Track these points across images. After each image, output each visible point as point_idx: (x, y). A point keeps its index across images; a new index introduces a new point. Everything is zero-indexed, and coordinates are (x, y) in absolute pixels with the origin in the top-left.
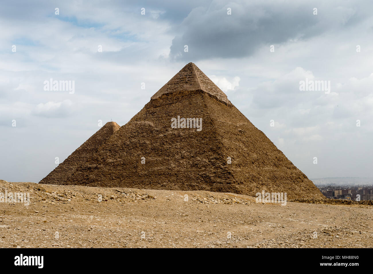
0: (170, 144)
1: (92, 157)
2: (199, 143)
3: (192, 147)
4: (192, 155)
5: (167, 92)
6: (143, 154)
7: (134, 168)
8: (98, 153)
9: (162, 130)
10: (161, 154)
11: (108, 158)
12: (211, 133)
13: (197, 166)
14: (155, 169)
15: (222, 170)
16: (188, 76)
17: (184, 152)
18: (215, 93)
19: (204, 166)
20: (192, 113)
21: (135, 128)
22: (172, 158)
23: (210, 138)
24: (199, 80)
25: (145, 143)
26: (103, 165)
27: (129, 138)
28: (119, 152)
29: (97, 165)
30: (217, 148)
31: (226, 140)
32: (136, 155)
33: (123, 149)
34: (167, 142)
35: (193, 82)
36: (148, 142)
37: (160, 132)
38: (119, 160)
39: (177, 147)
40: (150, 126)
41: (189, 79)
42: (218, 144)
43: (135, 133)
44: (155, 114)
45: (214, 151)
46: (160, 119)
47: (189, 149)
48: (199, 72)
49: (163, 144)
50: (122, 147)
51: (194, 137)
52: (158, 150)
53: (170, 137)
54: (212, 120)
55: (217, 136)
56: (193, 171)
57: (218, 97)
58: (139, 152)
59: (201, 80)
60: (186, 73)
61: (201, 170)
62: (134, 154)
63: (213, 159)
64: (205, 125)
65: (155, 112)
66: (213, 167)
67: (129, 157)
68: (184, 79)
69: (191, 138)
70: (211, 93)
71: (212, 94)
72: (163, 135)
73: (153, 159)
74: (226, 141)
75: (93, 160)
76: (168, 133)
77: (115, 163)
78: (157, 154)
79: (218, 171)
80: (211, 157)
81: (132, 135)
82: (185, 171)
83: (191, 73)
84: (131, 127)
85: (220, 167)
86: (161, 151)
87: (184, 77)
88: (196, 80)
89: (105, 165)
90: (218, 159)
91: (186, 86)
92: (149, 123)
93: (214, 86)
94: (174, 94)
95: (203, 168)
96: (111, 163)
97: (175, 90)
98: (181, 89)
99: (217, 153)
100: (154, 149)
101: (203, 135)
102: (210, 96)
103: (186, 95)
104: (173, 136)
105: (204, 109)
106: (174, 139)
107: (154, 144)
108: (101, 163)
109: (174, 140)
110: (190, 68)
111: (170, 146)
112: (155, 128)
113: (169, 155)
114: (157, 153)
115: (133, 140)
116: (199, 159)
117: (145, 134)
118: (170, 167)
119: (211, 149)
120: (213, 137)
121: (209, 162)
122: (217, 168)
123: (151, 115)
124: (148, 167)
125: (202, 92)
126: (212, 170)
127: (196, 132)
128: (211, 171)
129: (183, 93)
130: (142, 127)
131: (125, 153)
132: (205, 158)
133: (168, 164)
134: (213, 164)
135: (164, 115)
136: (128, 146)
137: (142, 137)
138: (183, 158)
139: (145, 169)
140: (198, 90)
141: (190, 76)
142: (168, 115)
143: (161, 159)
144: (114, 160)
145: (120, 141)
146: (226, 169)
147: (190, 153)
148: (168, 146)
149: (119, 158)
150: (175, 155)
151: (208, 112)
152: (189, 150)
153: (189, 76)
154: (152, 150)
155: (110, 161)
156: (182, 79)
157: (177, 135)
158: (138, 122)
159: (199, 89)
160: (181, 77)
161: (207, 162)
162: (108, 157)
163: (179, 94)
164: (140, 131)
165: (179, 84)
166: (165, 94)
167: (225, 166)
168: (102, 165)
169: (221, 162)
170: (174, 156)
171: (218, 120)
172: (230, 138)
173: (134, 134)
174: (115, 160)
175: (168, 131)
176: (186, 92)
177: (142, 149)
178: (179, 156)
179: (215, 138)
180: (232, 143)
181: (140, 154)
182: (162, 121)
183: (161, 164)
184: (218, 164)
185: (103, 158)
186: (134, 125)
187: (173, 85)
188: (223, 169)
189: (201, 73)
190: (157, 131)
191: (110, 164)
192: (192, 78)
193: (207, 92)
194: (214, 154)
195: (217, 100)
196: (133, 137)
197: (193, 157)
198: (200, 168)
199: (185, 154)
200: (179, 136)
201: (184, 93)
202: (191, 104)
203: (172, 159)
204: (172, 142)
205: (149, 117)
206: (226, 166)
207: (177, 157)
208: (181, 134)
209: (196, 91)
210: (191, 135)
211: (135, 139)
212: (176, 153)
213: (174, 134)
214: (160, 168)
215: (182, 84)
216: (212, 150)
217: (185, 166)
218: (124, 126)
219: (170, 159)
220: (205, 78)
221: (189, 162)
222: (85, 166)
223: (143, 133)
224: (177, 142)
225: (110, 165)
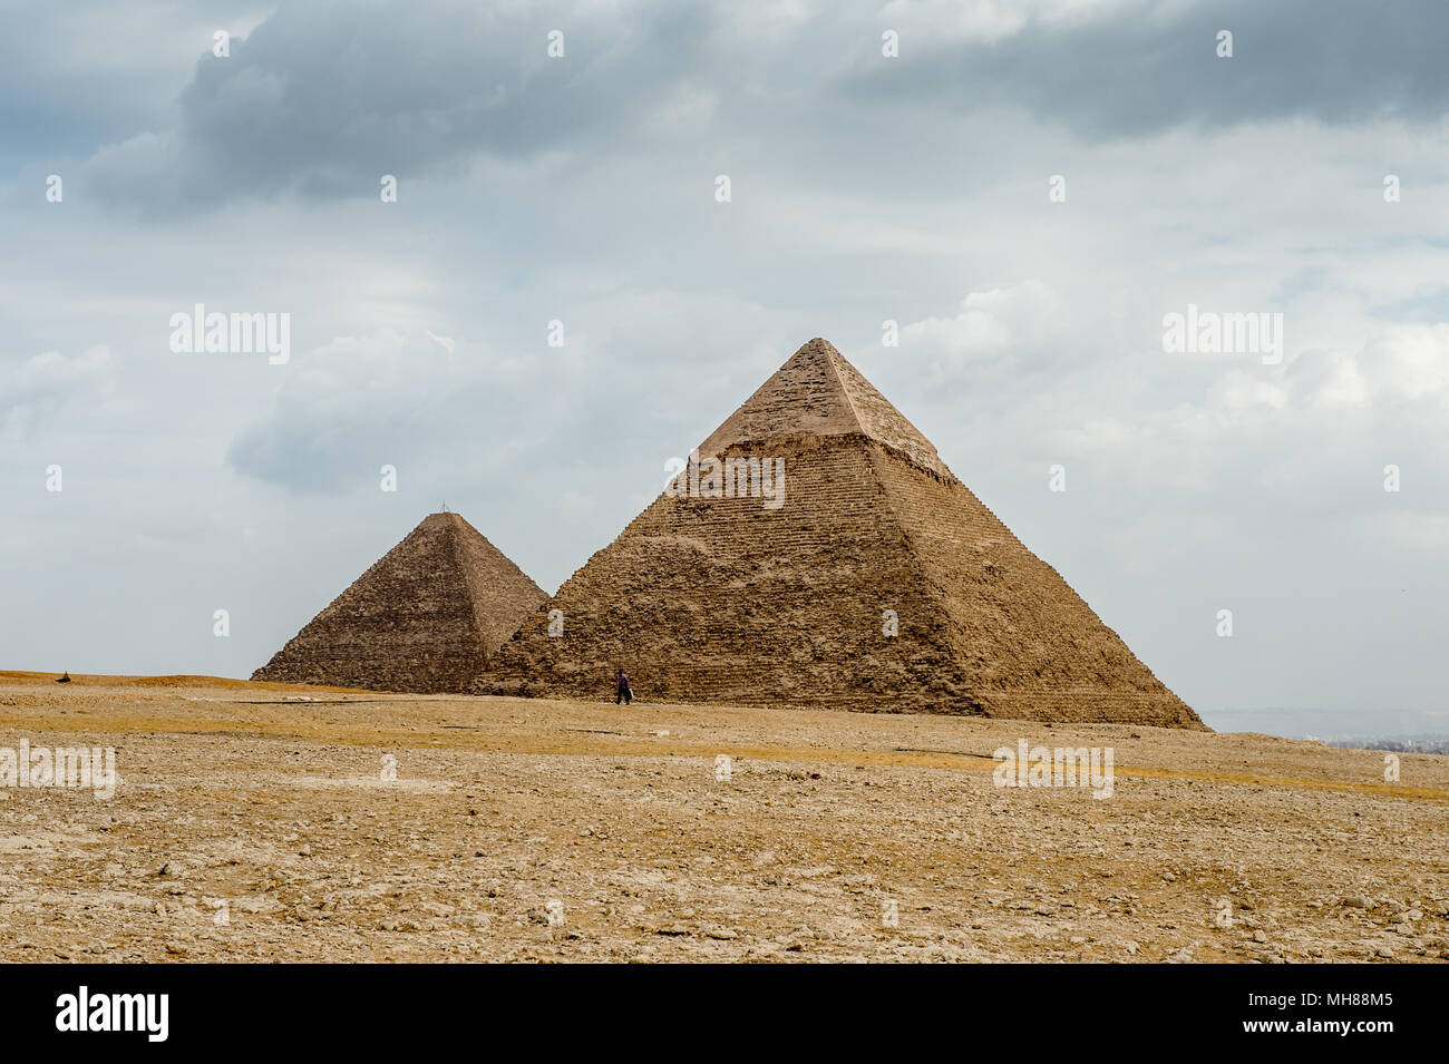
0: (770, 613)
1: (503, 655)
2: (870, 609)
3: (847, 623)
4: (850, 651)
5: (742, 439)
6: (681, 646)
7: (655, 690)
8: (523, 643)
9: (738, 567)
10: (743, 645)
11: (560, 659)
12: (908, 579)
13: (871, 686)
14: (726, 694)
15: (951, 698)
16: (812, 386)
17: (823, 639)
18: (901, 442)
19: (893, 686)
20: (836, 511)
21: (643, 560)
22: (780, 659)
23: (906, 594)
24: (851, 398)
25: (683, 610)
26: (546, 681)
27: (626, 592)
28: (597, 639)
29: (525, 681)
30: (931, 626)
31: (954, 602)
32: (655, 648)
33: (608, 629)
34: (759, 606)
35: (832, 407)
36: (693, 607)
37: (732, 573)
38: (601, 664)
39: (796, 624)
40: (694, 552)
41: (818, 395)
42: (932, 614)
43: (645, 574)
44: (709, 511)
45: (921, 636)
46: (728, 528)
47: (836, 629)
48: (847, 371)
49: (748, 613)
50: (607, 623)
51: (851, 591)
52: (730, 633)
53: (769, 590)
54: (906, 537)
55: (928, 587)
56: (857, 701)
57: (913, 456)
58: (668, 641)
59: (858, 400)
60: (803, 375)
61: (883, 700)
62: (649, 645)
63: (919, 662)
64: (884, 550)
65: (709, 507)
66: (923, 689)
67: (635, 657)
68: (799, 396)
69: (842, 592)
70: (890, 443)
71: (896, 447)
72: (744, 585)
73: (717, 663)
74: (953, 604)
75: (510, 666)
76: (760, 576)
77: (589, 677)
78: (727, 646)
79: (942, 700)
80: (914, 657)
81: (635, 584)
82: (828, 702)
83: (823, 374)
84: (630, 555)
85: (944, 688)
86: (743, 637)
87: (799, 386)
88: (843, 399)
89: (554, 682)
90: (937, 662)
91: (810, 420)
92: (690, 541)
93: (895, 418)
94: (769, 444)
95: (889, 692)
96: (572, 675)
97: (770, 433)
98: (794, 430)
99: (932, 643)
100: (716, 630)
101: (879, 584)
102: (889, 451)
103: (810, 451)
104: (780, 587)
105: (877, 497)
106: (782, 595)
107: (716, 614)
108: (536, 674)
109: (782, 599)
110: (818, 356)
111: (772, 621)
112: (714, 560)
113: (770, 650)
114: (729, 642)
115: (642, 599)
116: (873, 662)
117: (680, 579)
118: (779, 689)
119: (912, 630)
120: (915, 591)
121: (909, 671)
122: (934, 691)
123: (694, 515)
124: (703, 689)
125: (865, 439)
126: (921, 697)
127: (855, 575)
128: (916, 701)
129: (799, 442)
130: (669, 555)
131: (617, 642)
132: (894, 660)
133: (769, 680)
134: (923, 679)
135: (741, 517)
136: (625, 618)
137: (672, 588)
138: (820, 659)
139: (691, 694)
140: (852, 434)
141: (821, 386)
142: (756, 517)
143: (743, 662)
144: (581, 664)
145: (596, 601)
146: (967, 695)
147: (843, 641)
148: (763, 621)
149: (598, 657)
150: (792, 648)
151: (893, 509)
152: (839, 633)
153: (816, 386)
154: (711, 632)
155: (570, 667)
156: (792, 396)
157: (791, 583)
158: (653, 540)
159: (855, 429)
160: (788, 389)
161: (901, 672)
162: (561, 655)
163: (785, 446)
164: (662, 569)
165: (784, 410)
166: (739, 446)
167: (961, 686)
168: (541, 683)
169: (947, 671)
170: (786, 652)
171: (924, 535)
172: (965, 595)
173: (643, 578)
174: (586, 667)
175: (761, 572)
176: (812, 440)
177: (675, 631)
178: (806, 653)
179: (922, 594)
180: (972, 610)
181: (671, 647)
182: (736, 535)
183: (747, 677)
184: (939, 678)
185: (544, 659)
186: (639, 549)
187: (764, 416)
188: (954, 696)
189: (854, 374)
190: (723, 570)
191: (571, 680)
192: (828, 394)
193: (879, 439)
194: (923, 647)
195: (911, 465)
196: (641, 590)
197: (852, 655)
198: (881, 693)
199: (827, 648)
200: (800, 588)
201: (803, 442)
202: (829, 481)
203: (782, 663)
204: (778, 606)
205: (688, 522)
206: (966, 687)
207: (797, 654)
208: (806, 579)
209: (845, 438)
210: (841, 583)
211: (649, 598)
212: (792, 644)
213: (783, 582)
214: (744, 693)
215: (793, 413)
216: (914, 634)
217: (830, 687)
218: (603, 550)
219: (775, 662)
220: (867, 391)
221: (841, 673)
222: (482, 687)
223: (673, 576)
224: (794, 607)
225: (568, 683)
